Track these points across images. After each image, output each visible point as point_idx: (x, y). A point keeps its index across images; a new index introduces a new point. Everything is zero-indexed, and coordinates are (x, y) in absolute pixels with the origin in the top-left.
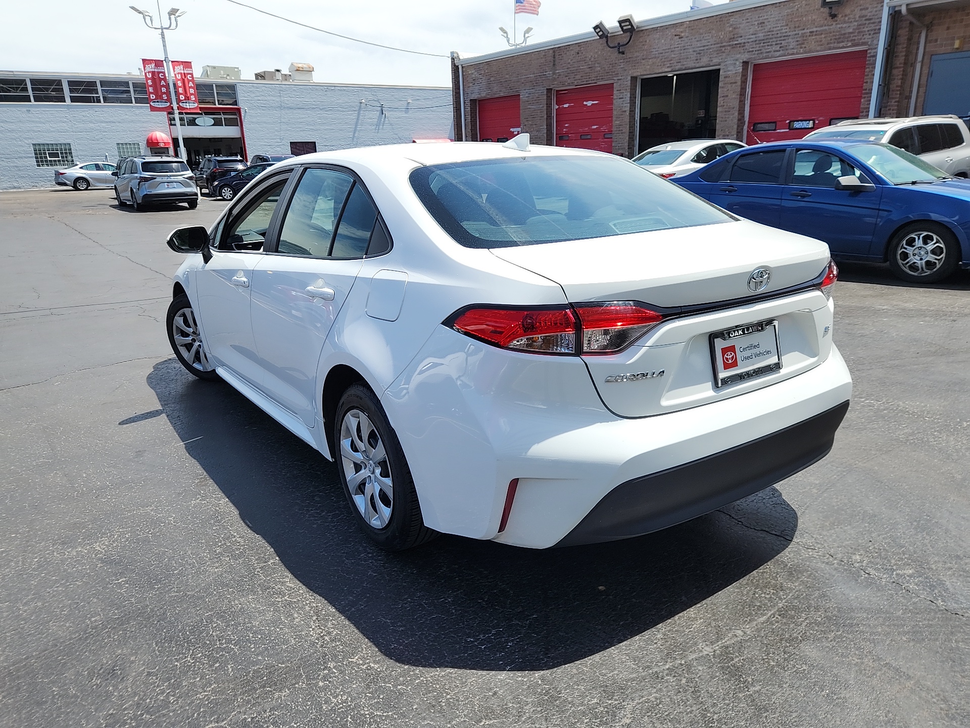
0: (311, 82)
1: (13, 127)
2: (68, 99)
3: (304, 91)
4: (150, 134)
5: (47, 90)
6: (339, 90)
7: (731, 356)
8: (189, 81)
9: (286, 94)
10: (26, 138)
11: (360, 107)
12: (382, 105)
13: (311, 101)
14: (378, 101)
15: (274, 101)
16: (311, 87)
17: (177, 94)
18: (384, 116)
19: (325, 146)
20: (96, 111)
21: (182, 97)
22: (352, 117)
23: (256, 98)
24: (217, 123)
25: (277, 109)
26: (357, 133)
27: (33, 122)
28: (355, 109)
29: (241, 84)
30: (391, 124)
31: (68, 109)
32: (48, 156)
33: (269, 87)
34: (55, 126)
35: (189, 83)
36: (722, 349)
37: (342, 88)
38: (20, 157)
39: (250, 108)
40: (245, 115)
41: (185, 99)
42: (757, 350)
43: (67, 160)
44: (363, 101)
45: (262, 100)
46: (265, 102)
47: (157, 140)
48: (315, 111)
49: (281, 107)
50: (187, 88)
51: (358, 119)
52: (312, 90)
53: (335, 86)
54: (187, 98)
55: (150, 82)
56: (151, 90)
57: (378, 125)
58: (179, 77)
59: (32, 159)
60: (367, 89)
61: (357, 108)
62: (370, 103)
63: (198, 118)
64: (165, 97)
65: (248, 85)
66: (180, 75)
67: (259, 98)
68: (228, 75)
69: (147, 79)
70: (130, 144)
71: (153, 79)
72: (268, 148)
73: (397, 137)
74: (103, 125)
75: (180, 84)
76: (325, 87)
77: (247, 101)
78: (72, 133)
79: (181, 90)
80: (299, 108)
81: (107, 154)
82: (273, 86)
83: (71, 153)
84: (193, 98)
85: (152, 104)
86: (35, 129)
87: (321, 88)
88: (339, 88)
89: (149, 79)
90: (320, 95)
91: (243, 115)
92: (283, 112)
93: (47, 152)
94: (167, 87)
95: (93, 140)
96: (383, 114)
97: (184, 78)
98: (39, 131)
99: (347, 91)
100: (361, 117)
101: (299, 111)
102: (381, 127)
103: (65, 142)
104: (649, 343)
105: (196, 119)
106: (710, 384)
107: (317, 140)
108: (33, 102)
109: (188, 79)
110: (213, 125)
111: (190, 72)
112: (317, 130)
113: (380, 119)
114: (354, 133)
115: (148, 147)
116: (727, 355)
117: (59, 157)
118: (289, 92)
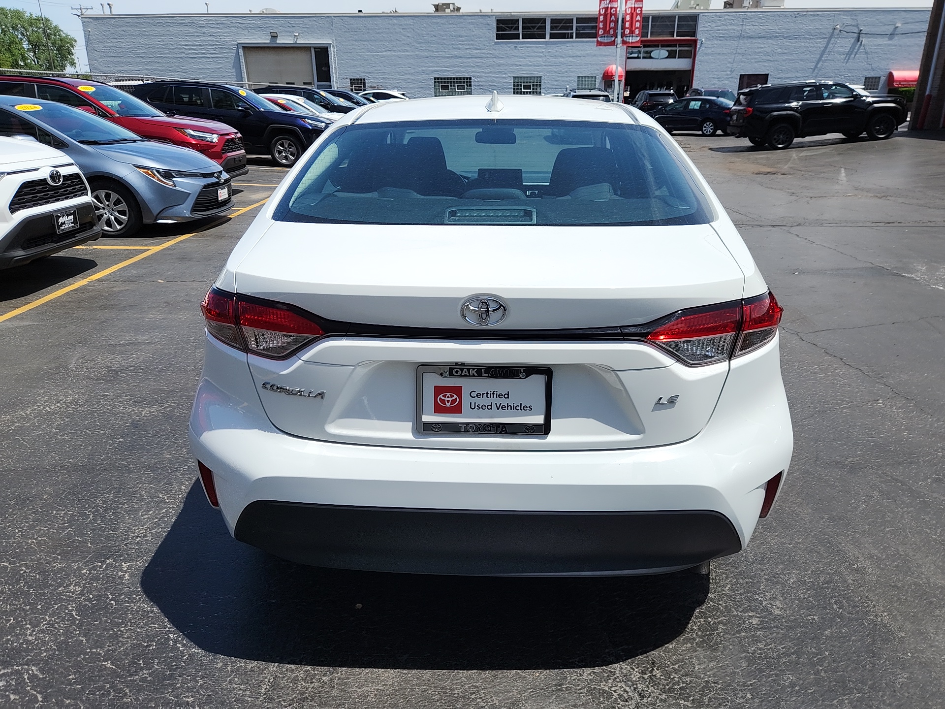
0: (782, 7)
1: (502, 61)
2: (548, 36)
3: (771, 18)
4: (607, 68)
5: (534, 27)
6: (811, 15)
7: (450, 399)
8: (637, 14)
9: (749, 23)
10: (509, 72)
11: (833, 33)
12: (861, 30)
13: (775, 29)
14: (857, 26)
15: (734, 30)
16: (779, 13)
17: (623, 28)
18: (859, 43)
19: (778, 78)
20: (567, 47)
21: (627, 31)
22: (819, 45)
23: (716, 28)
24: (671, 55)
25: (736, 39)
26: (821, 63)
27: (517, 57)
28: (825, 36)
29: (704, 14)
30: (867, 53)
31: (546, 45)
32: (523, 88)
33: (732, 16)
34: (532, 60)
35: (636, 17)
36: (435, 386)
37: (815, 13)
38: (502, 88)
39: (707, 39)
40: (700, 47)
41: (629, 33)
42: (504, 401)
43: (536, 92)
44: (838, 27)
45: (722, 30)
46: (723, 32)
47: (612, 73)
48: (777, 40)
49: (740, 37)
50: (634, 22)
51: (826, 48)
52: (780, 17)
53: (807, 11)
54: (632, 32)
55: (602, 18)
56: (601, 25)
57: (849, 54)
58: (629, 11)
59: (510, 90)
60: (846, 13)
61: (828, 35)
62: (847, 29)
63: (655, 50)
64: (612, 32)
65: (712, 14)
66: (630, 9)
67: (719, 28)
68: (698, 5)
69: (600, 14)
70: (588, 77)
71: (605, 15)
72: (715, 81)
73: (870, 68)
74: (571, 59)
75: (628, 18)
76: (796, 13)
77: (706, 32)
78: (545, 67)
79: (627, 25)
80: (759, 38)
81: (568, 87)
82: (737, 14)
83: (540, 85)
84: (637, 31)
85: (599, 39)
86: (517, 63)
87: (791, 13)
88: (812, 13)
89: (602, 15)
90: (788, 22)
91: (698, 46)
92: (741, 42)
93: (523, 84)
94: (616, 22)
95: (560, 73)
96: (859, 41)
97: (633, 12)
98: (520, 65)
99: (821, 16)
100: (830, 46)
101: (759, 40)
102: (853, 56)
103: (537, 76)
104: (305, 358)
105: (652, 51)
106: (410, 425)
107: (772, 72)
108: (521, 40)
109: (636, 13)
110: (667, 58)
111: (641, 6)
112: (774, 61)
113: (853, 46)
114: (817, 64)
115: (603, 80)
116: (444, 396)
117: (530, 89)
118: (753, 20)
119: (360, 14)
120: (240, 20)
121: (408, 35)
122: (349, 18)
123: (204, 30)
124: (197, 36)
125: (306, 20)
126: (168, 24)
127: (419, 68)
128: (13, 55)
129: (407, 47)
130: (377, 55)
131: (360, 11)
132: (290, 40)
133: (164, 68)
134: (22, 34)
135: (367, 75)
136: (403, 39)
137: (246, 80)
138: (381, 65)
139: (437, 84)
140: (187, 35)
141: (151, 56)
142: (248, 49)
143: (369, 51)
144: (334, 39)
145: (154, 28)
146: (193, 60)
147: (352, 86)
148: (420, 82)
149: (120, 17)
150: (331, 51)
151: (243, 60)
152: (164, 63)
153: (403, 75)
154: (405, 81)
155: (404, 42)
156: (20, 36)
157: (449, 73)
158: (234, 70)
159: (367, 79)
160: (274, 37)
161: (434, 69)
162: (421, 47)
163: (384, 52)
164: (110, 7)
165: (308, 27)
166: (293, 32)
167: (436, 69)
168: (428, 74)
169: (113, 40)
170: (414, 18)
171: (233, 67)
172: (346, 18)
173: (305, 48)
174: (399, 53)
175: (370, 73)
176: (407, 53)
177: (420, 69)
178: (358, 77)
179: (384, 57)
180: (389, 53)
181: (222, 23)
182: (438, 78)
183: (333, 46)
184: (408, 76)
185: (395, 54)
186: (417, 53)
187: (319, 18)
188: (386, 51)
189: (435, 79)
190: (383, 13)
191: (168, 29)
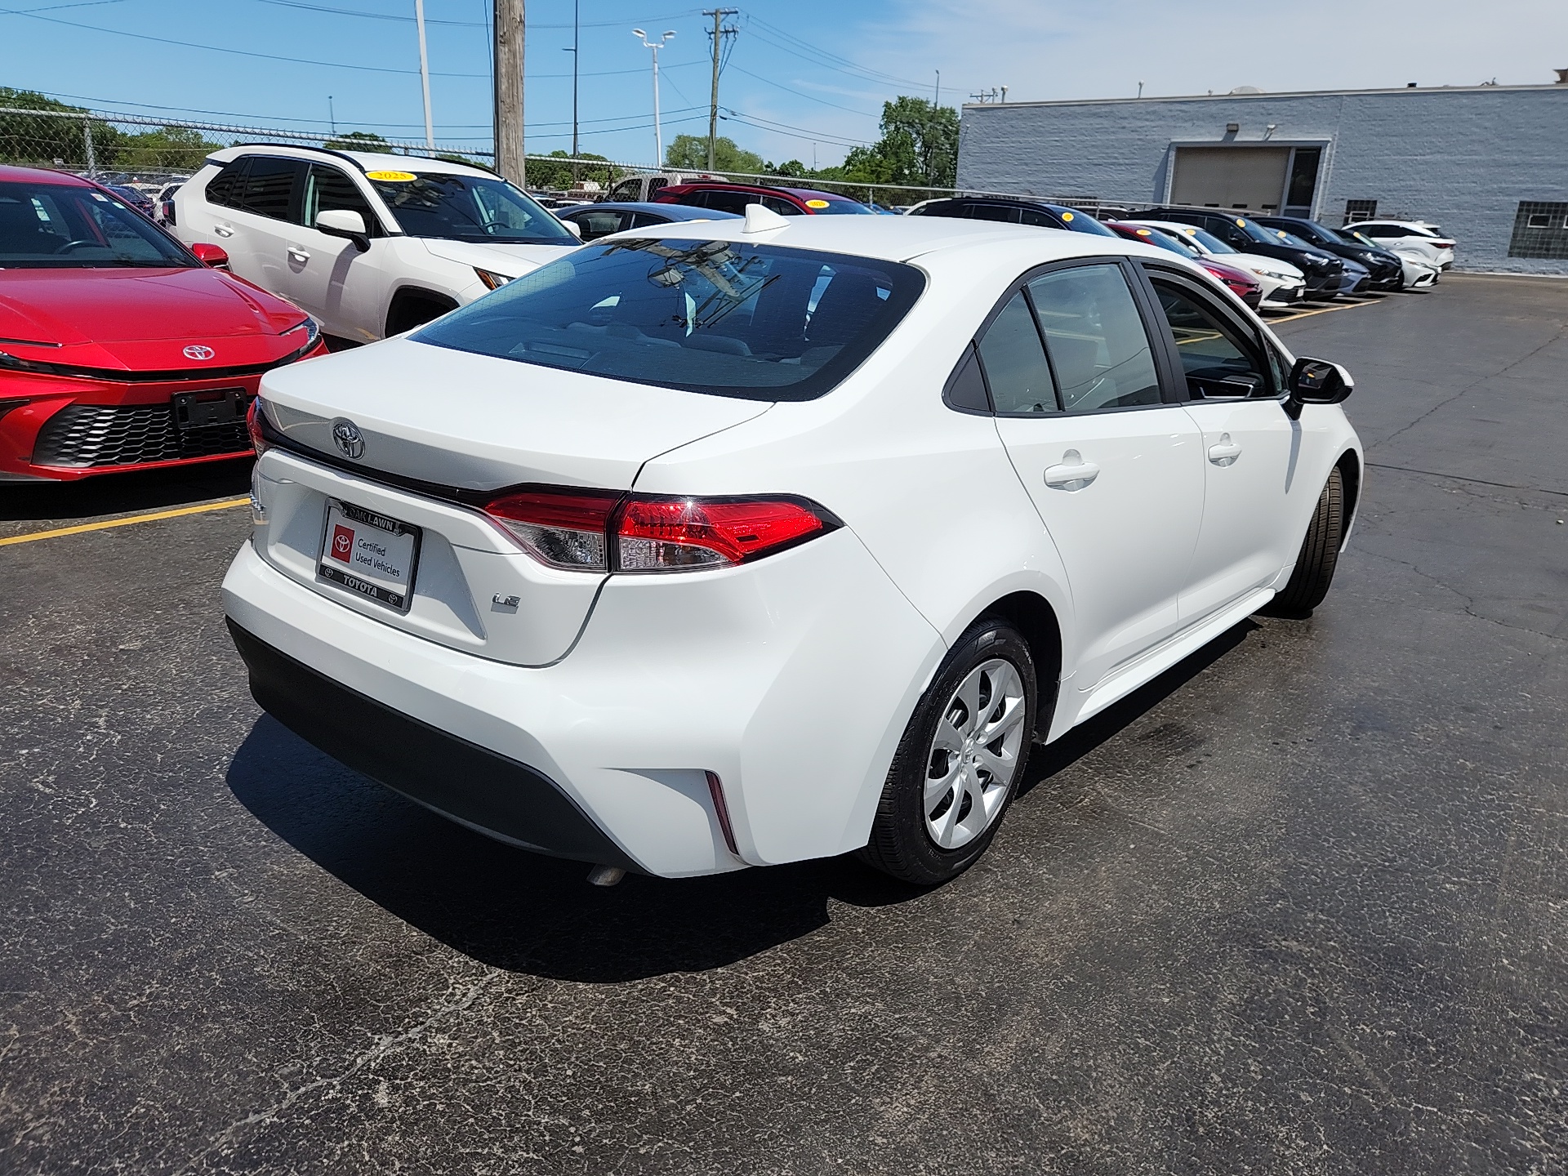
7: (344, 543)
36: (337, 524)
42: (380, 559)
106: (314, 563)
116: (341, 538)
119: (1412, 90)
120: (1184, 107)
121: (1487, 124)
122: (1375, 98)
123: (1125, 123)
124: (1113, 132)
125: (1294, 104)
126: (1075, 116)
127: (1495, 183)
128: (899, 161)
129: (1476, 147)
130: (1412, 161)
131: (1412, 85)
132: (1259, 137)
133: (1052, 180)
134: (918, 133)
135: (1383, 194)
136: (1475, 133)
137: (1169, 200)
138: (1417, 177)
139: (1524, 213)
140: (1097, 131)
141: (1040, 162)
142: (1184, 151)
143: (1400, 154)
144: (1337, 133)
145: (1054, 121)
146: (1096, 169)
147: (1348, 213)
148: (1490, 209)
149: (1014, 107)
150: (1325, 154)
151: (1171, 168)
152: (1054, 172)
153: (1456, 196)
154: (1458, 207)
155: (1474, 137)
156: (914, 136)
157: (1556, 194)
158: (1154, 183)
159: (1381, 202)
160: (1232, 131)
161: (1524, 186)
162: (1508, 146)
163: (1428, 154)
164: (1004, 93)
165: (1295, 113)
166: (1267, 123)
167: (1530, 186)
168: (1508, 195)
169: (994, 140)
170: (1504, 95)
171: (1154, 178)
172: (1368, 98)
173: (1281, 149)
174: (1459, 157)
175: (1390, 191)
176: (1476, 157)
177: (1495, 186)
178: (1365, 198)
179: (1426, 163)
180: (1438, 157)
181: (1154, 112)
182: (1529, 204)
183: (1332, 146)
184: (1467, 198)
185: (1450, 158)
186: (1497, 156)
187: (1320, 99)
188: (1432, 154)
189: (1522, 203)
190: (1445, 87)
191: (1073, 122)
